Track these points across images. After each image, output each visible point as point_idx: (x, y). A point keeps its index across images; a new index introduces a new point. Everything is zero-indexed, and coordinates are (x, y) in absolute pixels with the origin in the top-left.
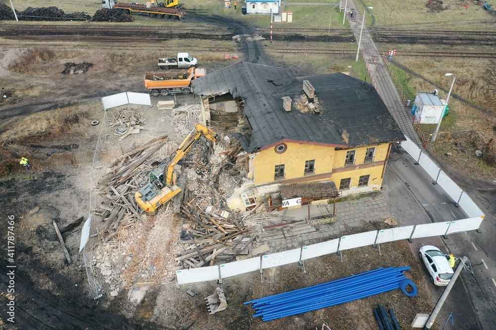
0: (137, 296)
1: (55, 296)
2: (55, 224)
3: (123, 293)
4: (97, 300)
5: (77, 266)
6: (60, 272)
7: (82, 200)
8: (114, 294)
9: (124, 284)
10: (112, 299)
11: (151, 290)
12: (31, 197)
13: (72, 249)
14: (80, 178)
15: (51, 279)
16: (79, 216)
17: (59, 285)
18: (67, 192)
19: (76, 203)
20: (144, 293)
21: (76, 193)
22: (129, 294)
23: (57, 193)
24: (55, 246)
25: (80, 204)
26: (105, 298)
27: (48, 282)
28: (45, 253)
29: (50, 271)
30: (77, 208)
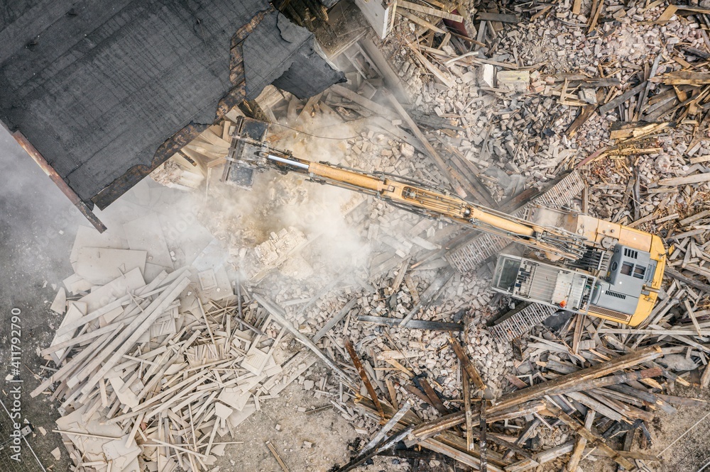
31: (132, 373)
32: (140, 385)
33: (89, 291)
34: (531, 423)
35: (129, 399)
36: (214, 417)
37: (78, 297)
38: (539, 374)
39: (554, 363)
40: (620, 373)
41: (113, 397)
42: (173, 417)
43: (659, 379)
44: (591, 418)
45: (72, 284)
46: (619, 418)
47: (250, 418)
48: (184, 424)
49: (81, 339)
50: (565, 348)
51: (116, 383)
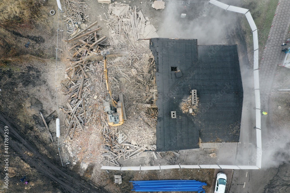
0: (85, 166)
1: (49, 158)
2: (41, 114)
3: (78, 163)
4: (68, 165)
5: (56, 143)
6: (49, 145)
7: (53, 97)
8: (75, 163)
9: (79, 159)
10: (74, 165)
11: (91, 165)
12: (24, 88)
13: (53, 133)
14: (49, 76)
15: (46, 148)
16: (53, 110)
17: (50, 153)
18: (43, 88)
19: (50, 98)
20: (87, 165)
21: (49, 89)
22: (81, 164)
23: (38, 88)
24: (44, 129)
25: (53, 100)
26: (71, 164)
27: (45, 150)
28: (40, 132)
29: (44, 143)
30: (51, 103)
31: (128, 23)
32: (125, 23)
33: (145, 25)
34: (80, 75)
35: (124, 20)
36: (113, 30)
37: (146, 22)
38: (86, 81)
39: (86, 84)
40: (79, 92)
41: (126, 18)
42: (117, 24)
43: (73, 97)
44: (74, 84)
45: (148, 23)
46: (71, 87)
47: (109, 35)
48: (115, 25)
49: (139, 18)
50: (87, 87)
51: (128, 20)
